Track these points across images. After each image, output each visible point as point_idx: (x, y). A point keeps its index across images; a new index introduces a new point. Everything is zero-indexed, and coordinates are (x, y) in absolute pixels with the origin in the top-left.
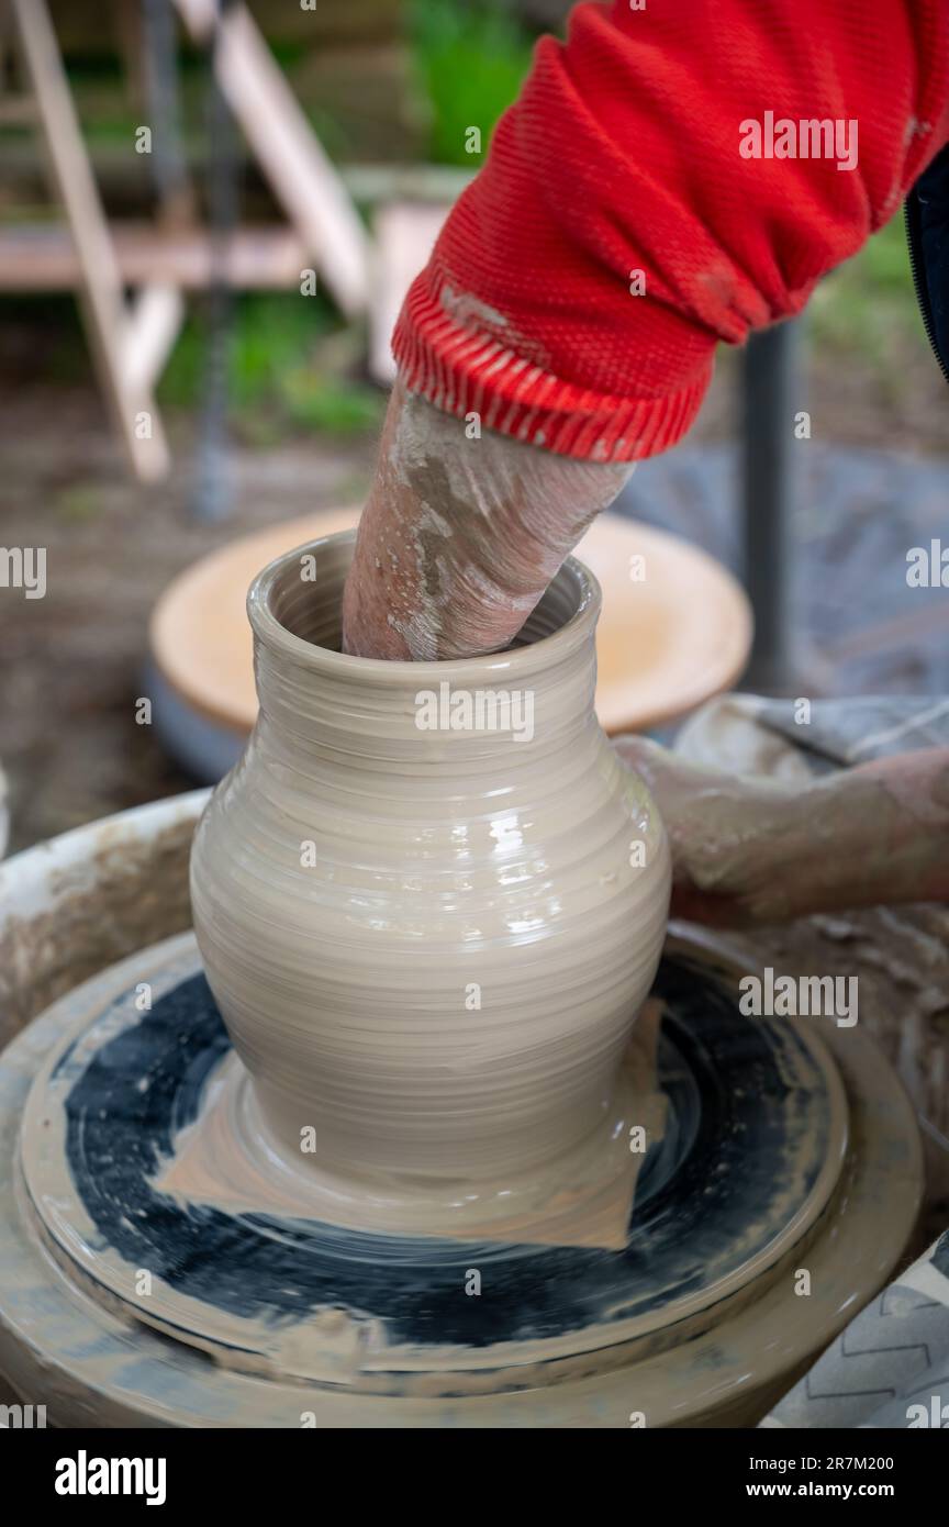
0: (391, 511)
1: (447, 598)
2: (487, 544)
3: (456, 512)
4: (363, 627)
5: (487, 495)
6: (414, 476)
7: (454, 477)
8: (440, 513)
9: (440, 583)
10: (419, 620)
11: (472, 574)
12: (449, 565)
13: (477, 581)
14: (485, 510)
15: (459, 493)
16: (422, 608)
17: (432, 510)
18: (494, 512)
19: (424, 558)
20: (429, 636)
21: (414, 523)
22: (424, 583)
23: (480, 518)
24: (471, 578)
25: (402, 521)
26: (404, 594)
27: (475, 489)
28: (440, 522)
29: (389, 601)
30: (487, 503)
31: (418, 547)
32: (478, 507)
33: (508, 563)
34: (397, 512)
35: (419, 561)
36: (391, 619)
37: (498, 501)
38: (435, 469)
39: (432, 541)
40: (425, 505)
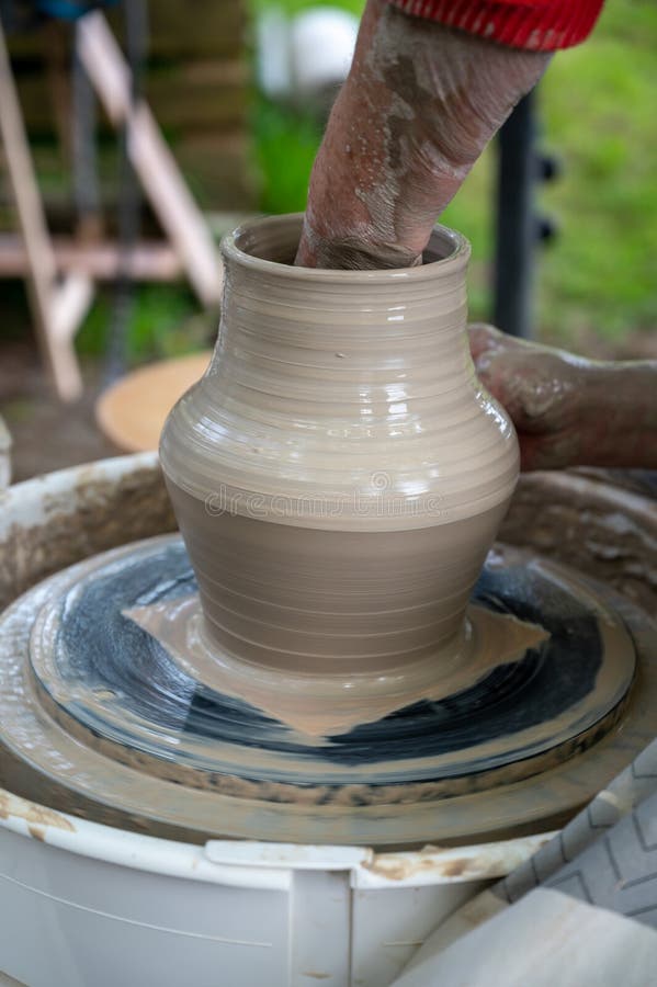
0: (365, 105)
1: (405, 170)
2: (441, 123)
3: (419, 98)
4: (331, 201)
5: (444, 82)
6: (388, 73)
7: (420, 70)
8: (407, 101)
9: (402, 158)
10: (381, 191)
11: (427, 149)
12: (410, 143)
13: (430, 154)
14: (442, 95)
15: (423, 83)
16: (383, 181)
17: (400, 99)
18: (450, 97)
19: (390, 138)
20: (388, 202)
21: (385, 111)
22: (388, 159)
23: (438, 103)
24: (426, 153)
25: (374, 110)
26: (370, 170)
27: (436, 79)
28: (407, 107)
29: (356, 178)
30: (444, 90)
31: (386, 130)
32: (436, 92)
33: (455, 137)
34: (370, 105)
35: (386, 142)
36: (358, 191)
37: (453, 88)
38: (406, 64)
39: (398, 126)
40: (395, 95)
